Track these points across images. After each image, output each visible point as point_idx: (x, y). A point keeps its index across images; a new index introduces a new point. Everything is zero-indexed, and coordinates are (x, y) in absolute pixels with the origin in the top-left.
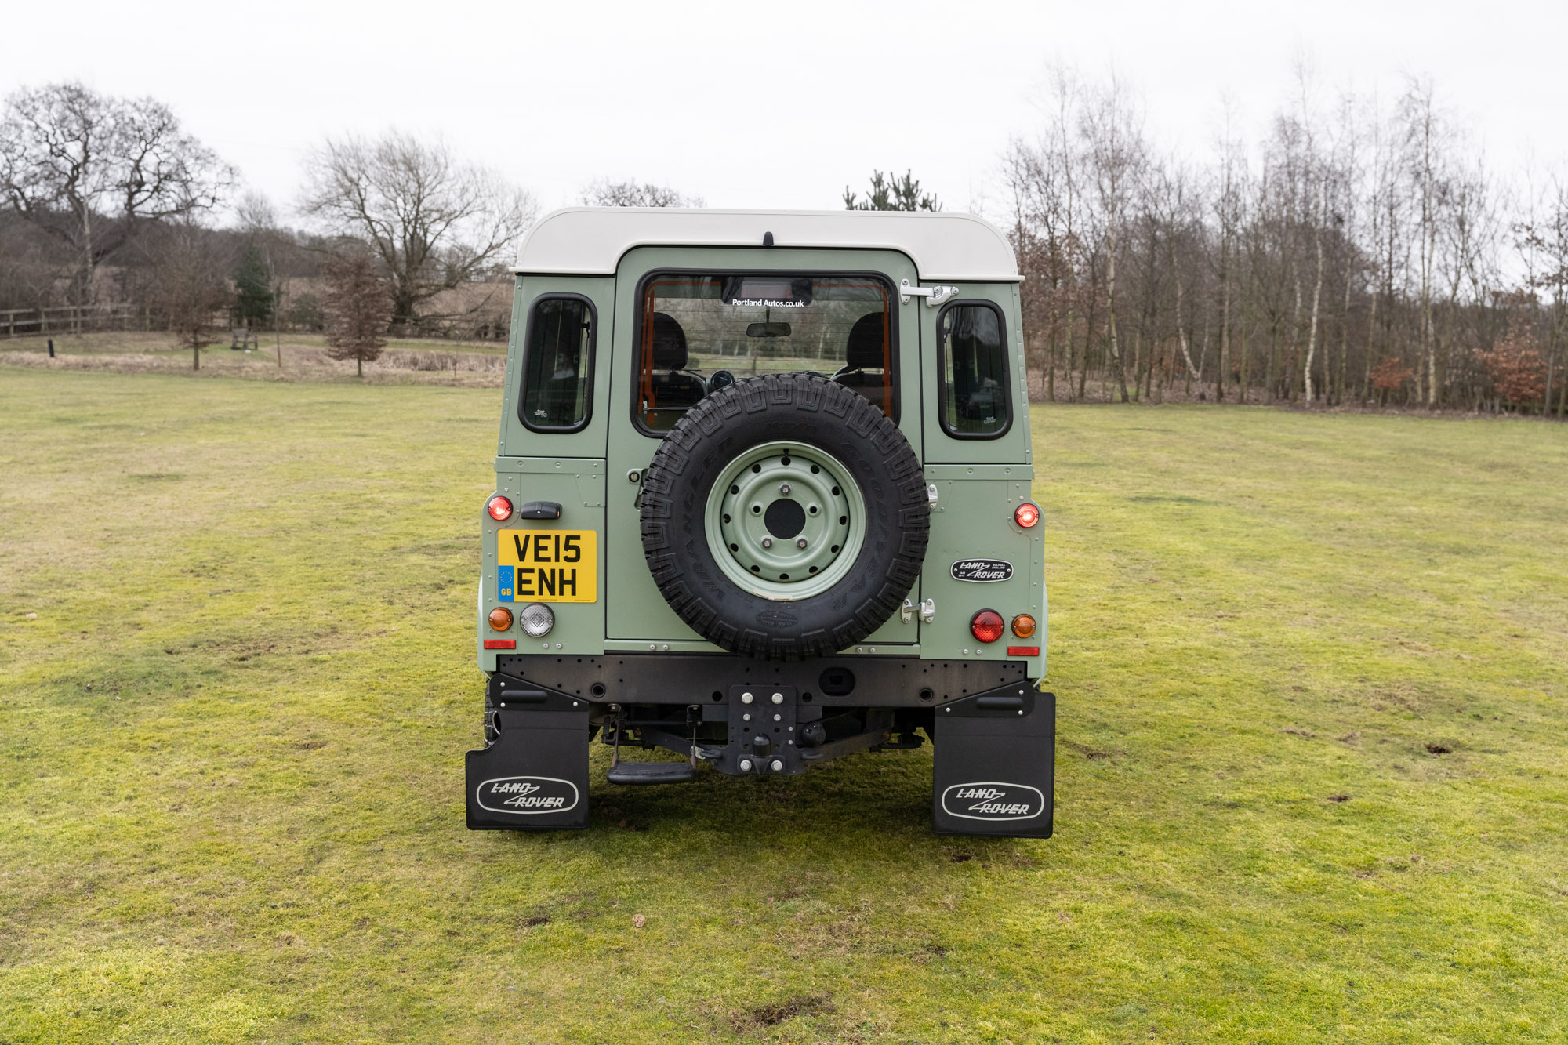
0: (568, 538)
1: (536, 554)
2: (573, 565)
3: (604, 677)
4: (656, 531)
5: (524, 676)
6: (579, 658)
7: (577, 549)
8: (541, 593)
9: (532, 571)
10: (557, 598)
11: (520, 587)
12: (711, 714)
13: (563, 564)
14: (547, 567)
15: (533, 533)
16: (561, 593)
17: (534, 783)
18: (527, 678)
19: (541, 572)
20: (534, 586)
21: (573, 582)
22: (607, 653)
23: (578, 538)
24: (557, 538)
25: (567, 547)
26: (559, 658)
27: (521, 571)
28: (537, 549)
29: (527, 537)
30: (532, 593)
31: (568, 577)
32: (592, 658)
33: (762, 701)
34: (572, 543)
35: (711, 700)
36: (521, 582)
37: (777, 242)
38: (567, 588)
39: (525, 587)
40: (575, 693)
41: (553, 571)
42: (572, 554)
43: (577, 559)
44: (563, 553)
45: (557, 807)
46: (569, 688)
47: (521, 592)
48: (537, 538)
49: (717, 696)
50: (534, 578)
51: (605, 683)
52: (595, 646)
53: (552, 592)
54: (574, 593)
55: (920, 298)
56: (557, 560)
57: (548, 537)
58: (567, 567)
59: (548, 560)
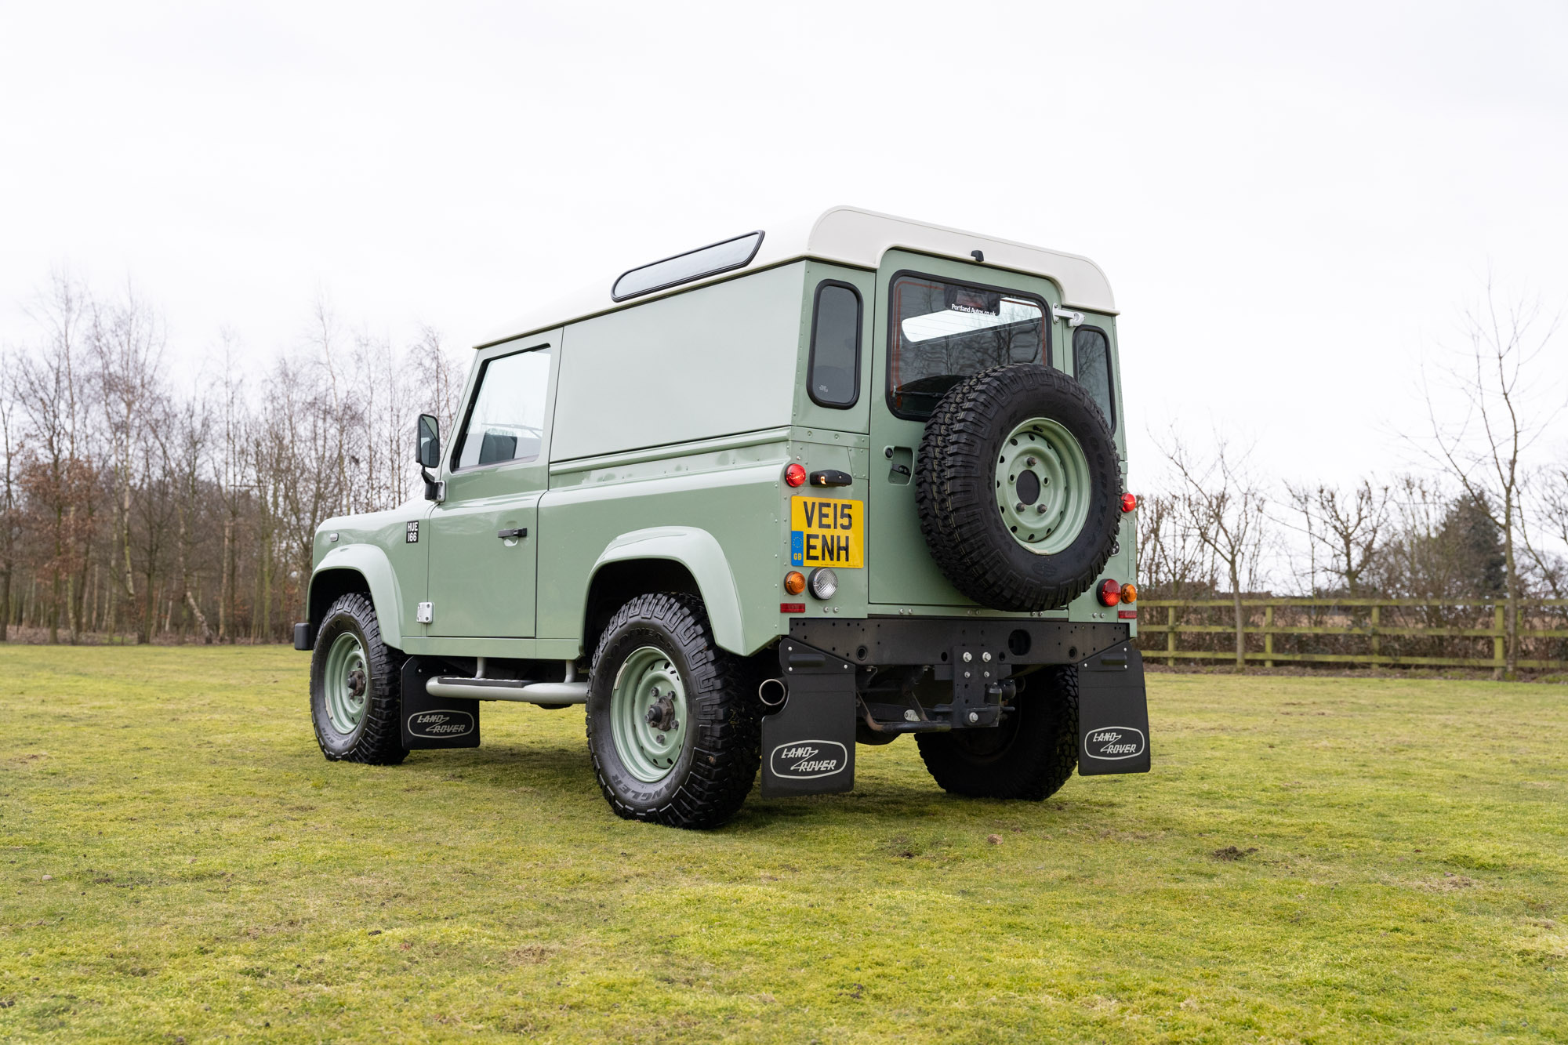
0: (844, 506)
1: (820, 521)
2: (847, 532)
3: (867, 639)
4: (968, 488)
5: (807, 641)
6: (849, 622)
7: (849, 516)
8: (823, 559)
9: (816, 537)
10: (835, 563)
11: (808, 552)
12: (941, 674)
13: (839, 532)
14: (828, 533)
15: (818, 500)
16: (838, 559)
17: (814, 747)
18: (810, 642)
19: (824, 536)
20: (817, 552)
21: (846, 549)
22: (871, 617)
23: (850, 507)
24: (835, 506)
25: (842, 516)
26: (833, 622)
27: (809, 537)
28: (822, 515)
29: (814, 504)
30: (816, 558)
31: (843, 544)
32: (858, 621)
33: (977, 658)
34: (846, 511)
35: (940, 660)
36: (810, 547)
37: (987, 260)
38: (843, 553)
39: (813, 553)
40: (845, 656)
41: (832, 537)
42: (845, 521)
43: (850, 526)
44: (840, 521)
45: (831, 770)
46: (840, 652)
47: (809, 557)
48: (822, 505)
49: (944, 657)
50: (818, 543)
51: (868, 646)
52: (861, 612)
53: (832, 559)
54: (847, 560)
55: (1066, 320)
56: (835, 527)
57: (828, 505)
58: (842, 533)
59: (828, 526)
